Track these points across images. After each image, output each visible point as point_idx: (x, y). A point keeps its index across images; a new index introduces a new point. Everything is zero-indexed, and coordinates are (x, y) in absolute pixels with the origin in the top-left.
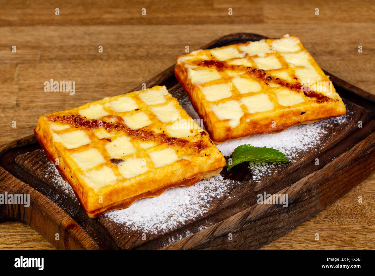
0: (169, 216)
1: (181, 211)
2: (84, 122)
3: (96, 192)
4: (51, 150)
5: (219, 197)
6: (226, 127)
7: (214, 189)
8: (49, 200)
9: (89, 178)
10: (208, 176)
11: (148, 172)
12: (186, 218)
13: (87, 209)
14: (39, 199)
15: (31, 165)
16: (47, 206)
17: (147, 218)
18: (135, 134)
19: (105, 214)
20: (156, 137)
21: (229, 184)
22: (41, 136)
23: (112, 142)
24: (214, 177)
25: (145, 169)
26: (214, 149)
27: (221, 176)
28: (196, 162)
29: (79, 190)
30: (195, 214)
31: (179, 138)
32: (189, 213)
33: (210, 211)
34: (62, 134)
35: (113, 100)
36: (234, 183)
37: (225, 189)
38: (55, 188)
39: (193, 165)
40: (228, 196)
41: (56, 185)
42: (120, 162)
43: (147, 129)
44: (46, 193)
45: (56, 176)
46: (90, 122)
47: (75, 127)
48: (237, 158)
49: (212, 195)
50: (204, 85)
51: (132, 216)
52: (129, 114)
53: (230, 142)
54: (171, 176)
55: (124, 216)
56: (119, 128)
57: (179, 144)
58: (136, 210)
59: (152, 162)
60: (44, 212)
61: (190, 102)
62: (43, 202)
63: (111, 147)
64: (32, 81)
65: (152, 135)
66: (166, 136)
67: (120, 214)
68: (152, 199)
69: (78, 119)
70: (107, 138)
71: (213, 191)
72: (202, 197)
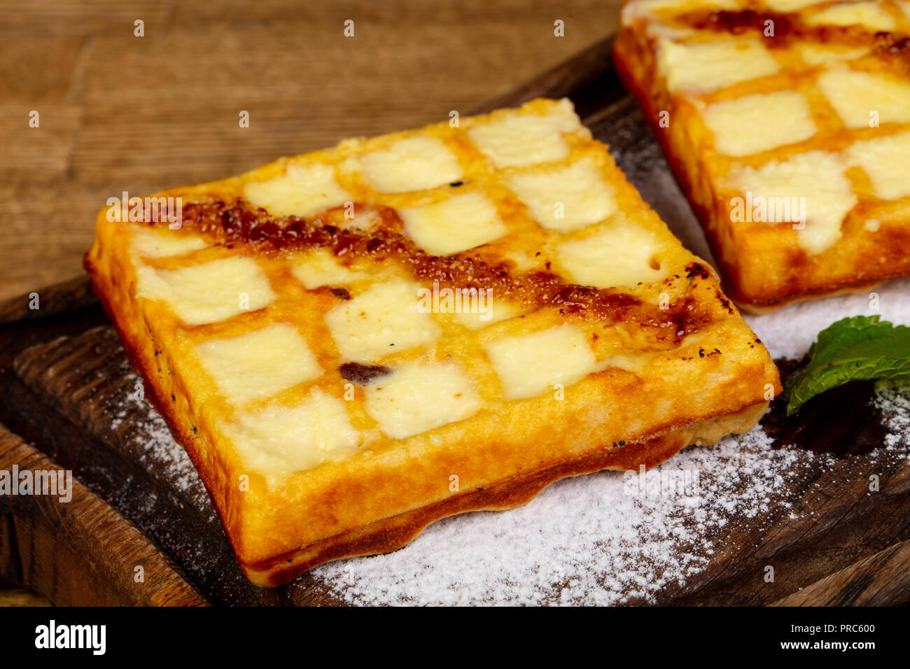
0: (555, 585)
1: (602, 565)
2: (256, 228)
3: (273, 490)
4: (135, 328)
5: (751, 513)
6: (788, 251)
7: (734, 484)
8: (112, 516)
9: (252, 434)
10: (714, 433)
11: (480, 414)
12: (619, 595)
13: (242, 552)
14: (77, 512)
15: (67, 382)
16: (105, 537)
17: (469, 590)
18: (439, 272)
19: (315, 573)
20: (517, 283)
21: (793, 463)
22: (103, 277)
23: (352, 301)
24: (737, 435)
25: (470, 404)
26: (735, 331)
27: (763, 435)
28: (665, 378)
29: (217, 478)
30: (654, 581)
31: (605, 290)
32: (631, 574)
33: (713, 567)
34: (174, 269)
35: (373, 150)
36: (811, 460)
37: (777, 484)
38: (145, 470)
39: (652, 391)
40: (785, 512)
41: (148, 457)
42: (374, 375)
43: (488, 255)
44: (114, 488)
45: (152, 426)
46: (277, 228)
47: (224, 246)
48: (826, 366)
49: (725, 505)
50: (711, 97)
51: (413, 582)
52: (426, 200)
53: (805, 307)
54: (565, 431)
55: (384, 579)
56: (384, 249)
57: (600, 310)
58: (431, 559)
59: (495, 378)
60: (93, 559)
61: (663, 162)
62: (93, 521)
63: (349, 321)
64: (131, 94)
65: (504, 275)
66: (556, 282)
67: (372, 575)
68: (495, 517)
69: (237, 215)
70: (334, 288)
71: (729, 489)
72: (687, 511)
